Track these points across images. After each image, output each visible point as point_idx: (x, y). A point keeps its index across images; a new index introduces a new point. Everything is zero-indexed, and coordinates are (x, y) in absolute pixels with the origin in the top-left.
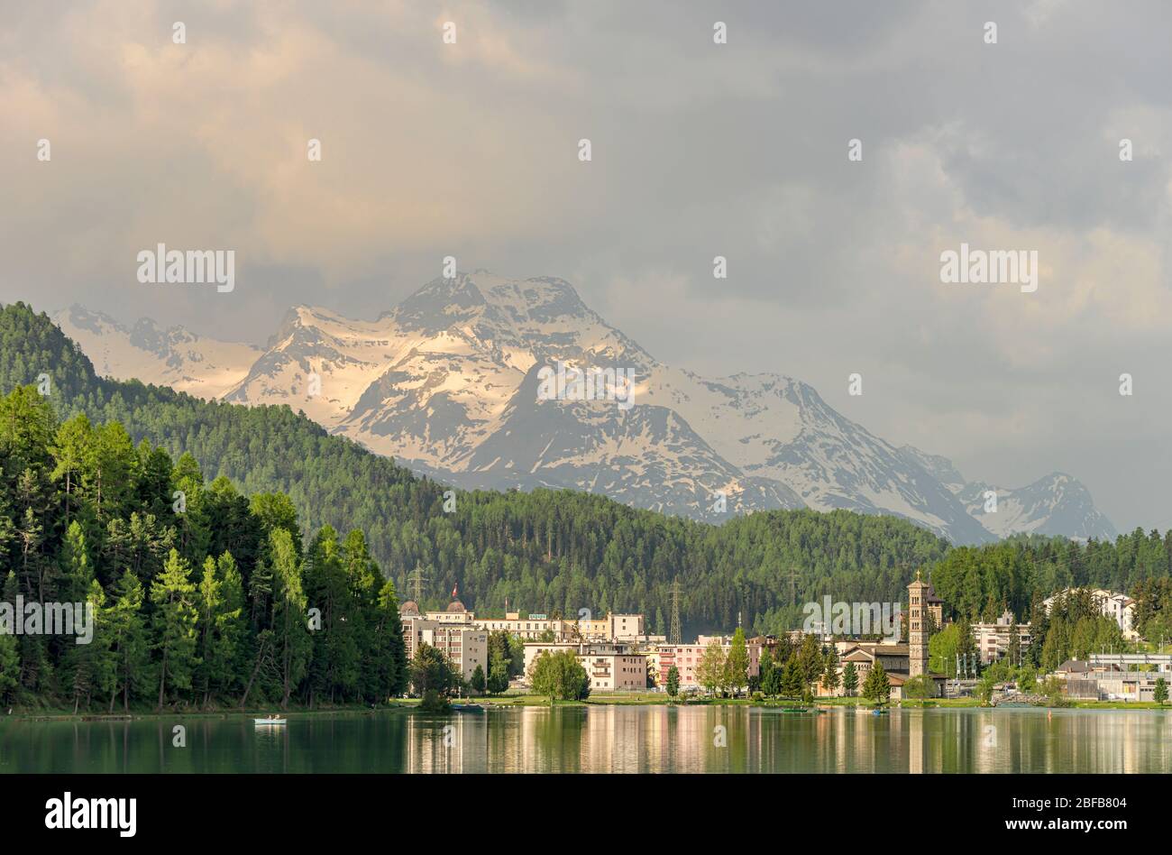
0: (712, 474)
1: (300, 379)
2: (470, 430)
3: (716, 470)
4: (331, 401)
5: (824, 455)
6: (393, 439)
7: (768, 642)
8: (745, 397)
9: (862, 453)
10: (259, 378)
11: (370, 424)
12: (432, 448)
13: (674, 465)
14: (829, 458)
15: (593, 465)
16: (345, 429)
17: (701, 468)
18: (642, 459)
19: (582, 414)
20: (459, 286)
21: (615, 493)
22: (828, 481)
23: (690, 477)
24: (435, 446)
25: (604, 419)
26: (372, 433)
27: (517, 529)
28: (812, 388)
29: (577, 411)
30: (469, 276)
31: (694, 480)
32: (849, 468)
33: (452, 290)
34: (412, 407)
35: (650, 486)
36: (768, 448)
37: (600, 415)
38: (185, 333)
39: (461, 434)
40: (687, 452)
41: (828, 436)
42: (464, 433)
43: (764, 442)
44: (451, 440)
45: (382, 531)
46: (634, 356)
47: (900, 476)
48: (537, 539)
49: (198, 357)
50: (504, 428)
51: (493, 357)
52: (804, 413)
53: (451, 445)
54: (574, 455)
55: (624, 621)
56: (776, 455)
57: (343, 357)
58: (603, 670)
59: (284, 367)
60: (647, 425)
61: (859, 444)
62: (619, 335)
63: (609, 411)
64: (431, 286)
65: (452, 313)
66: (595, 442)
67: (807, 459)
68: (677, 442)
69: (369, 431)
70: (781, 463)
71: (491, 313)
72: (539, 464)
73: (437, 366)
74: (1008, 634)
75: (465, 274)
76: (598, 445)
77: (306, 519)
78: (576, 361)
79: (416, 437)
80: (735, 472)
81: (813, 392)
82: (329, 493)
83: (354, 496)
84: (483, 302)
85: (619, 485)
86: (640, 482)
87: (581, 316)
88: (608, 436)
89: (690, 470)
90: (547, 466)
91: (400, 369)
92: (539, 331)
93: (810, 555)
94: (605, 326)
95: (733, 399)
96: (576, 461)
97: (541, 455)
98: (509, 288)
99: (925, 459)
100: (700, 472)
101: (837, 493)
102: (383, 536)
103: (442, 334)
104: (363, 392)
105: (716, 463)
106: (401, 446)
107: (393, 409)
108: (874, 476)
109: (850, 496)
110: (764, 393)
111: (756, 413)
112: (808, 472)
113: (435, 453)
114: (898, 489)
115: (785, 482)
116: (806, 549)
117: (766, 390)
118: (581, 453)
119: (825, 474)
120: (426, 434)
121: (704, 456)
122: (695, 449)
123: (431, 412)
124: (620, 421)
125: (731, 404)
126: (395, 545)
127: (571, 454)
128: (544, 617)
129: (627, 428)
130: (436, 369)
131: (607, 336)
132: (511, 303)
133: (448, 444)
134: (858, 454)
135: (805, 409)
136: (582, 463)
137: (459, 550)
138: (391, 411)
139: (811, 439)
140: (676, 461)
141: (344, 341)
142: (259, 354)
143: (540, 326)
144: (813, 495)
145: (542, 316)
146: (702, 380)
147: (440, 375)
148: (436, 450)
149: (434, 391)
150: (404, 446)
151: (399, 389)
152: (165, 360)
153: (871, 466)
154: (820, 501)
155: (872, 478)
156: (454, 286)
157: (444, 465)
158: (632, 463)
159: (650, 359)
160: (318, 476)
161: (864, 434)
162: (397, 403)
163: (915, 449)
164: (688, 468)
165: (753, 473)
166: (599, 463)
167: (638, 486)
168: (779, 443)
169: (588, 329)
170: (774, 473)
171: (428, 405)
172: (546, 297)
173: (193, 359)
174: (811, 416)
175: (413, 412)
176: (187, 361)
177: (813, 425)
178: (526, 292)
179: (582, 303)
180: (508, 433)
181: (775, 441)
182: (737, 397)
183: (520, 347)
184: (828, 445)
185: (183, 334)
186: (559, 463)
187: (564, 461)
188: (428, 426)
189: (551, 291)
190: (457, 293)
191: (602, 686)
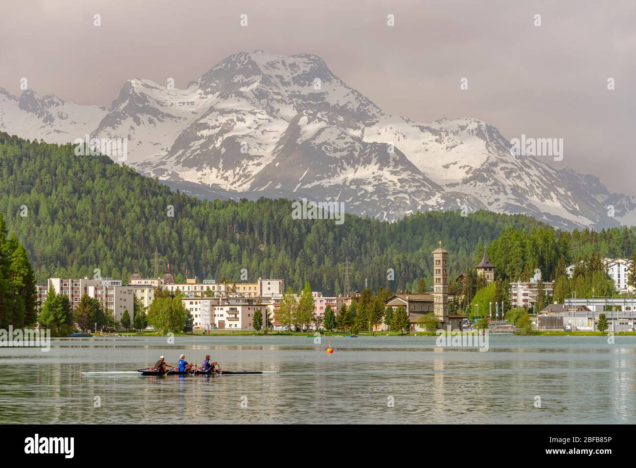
0: (422, 190)
1: (134, 129)
2: (251, 163)
3: (425, 187)
4: (154, 145)
5: (504, 176)
6: (198, 170)
7: (357, 296)
8: (446, 135)
9: (532, 174)
10: (106, 130)
11: (182, 160)
12: (225, 176)
13: (395, 184)
14: (507, 177)
15: (337, 186)
16: (164, 163)
17: (414, 186)
18: (372, 180)
19: (329, 149)
20: (243, 62)
21: (352, 205)
22: (506, 194)
23: (406, 193)
24: (227, 174)
25: (345, 153)
26: (183, 166)
27: (242, 227)
28: (495, 128)
29: (326, 148)
30: (250, 55)
31: (409, 195)
32: (521, 184)
33: (239, 65)
34: (211, 147)
35: (378, 199)
36: (463, 171)
37: (342, 150)
38: (55, 100)
39: (245, 165)
40: (404, 175)
41: (506, 162)
42: (247, 165)
43: (460, 167)
44: (238, 169)
45: (143, 228)
46: (367, 108)
47: (558, 189)
48: (256, 233)
49: (64, 116)
50: (275, 161)
51: (267, 112)
52: (489, 145)
53: (238, 174)
54: (324, 178)
55: (269, 284)
56: (468, 176)
57: (163, 113)
58: (234, 316)
59: (122, 121)
60: (375, 157)
61: (529, 167)
62: (356, 94)
63: (349, 147)
64: (224, 63)
65: (239, 81)
66: (338, 170)
67: (491, 179)
68: (397, 168)
69: (181, 164)
70: (472, 182)
71: (266, 80)
72: (299, 185)
73: (227, 118)
74: (536, 289)
75: (248, 54)
76: (341, 172)
77: (88, 221)
78: (326, 113)
79: (213, 168)
80: (439, 188)
81: (495, 131)
82: (109, 203)
83: (126, 205)
84: (260, 73)
85: (356, 199)
86: (370, 197)
87: (329, 80)
88: (348, 165)
89: (406, 188)
90: (305, 187)
91: (202, 121)
92: (300, 92)
93: (457, 243)
94: (346, 87)
95: (438, 137)
96: (326, 183)
97: (300, 179)
98: (279, 62)
99: (580, 177)
100: (413, 189)
101: (512, 202)
102: (144, 232)
103: (231, 96)
104: (177, 138)
105: (425, 182)
106: (203, 175)
107: (197, 149)
108: (540, 189)
109: (522, 204)
110: (460, 132)
111: (454, 146)
112: (492, 188)
113: (226, 179)
114: (558, 199)
115: (475, 195)
116: (454, 238)
117: (462, 130)
118: (329, 177)
119: (504, 189)
120: (221, 166)
121: (416, 178)
122: (410, 173)
123: (223, 150)
124: (356, 154)
125: (437, 140)
126: (152, 238)
127: (322, 178)
128: (214, 281)
129: (361, 159)
130: (227, 121)
131: (348, 95)
132: (280, 73)
133: (235, 173)
134: (529, 175)
135: (489, 143)
136: (329, 184)
137: (198, 241)
138: (196, 150)
139: (495, 164)
140: (396, 181)
141: (164, 103)
142: (107, 112)
143: (300, 89)
144: (495, 204)
145: (302, 81)
146: (415, 124)
147: (230, 124)
148: (227, 177)
149: (226, 136)
150: (205, 175)
151: (201, 135)
152: (42, 119)
153: (538, 183)
154: (500, 208)
155: (539, 191)
156: (239, 62)
157: (233, 187)
158: (365, 184)
159: (378, 110)
160: (102, 191)
161: (533, 160)
162: (200, 145)
163: (572, 170)
164: (404, 186)
165: (452, 190)
166: (341, 184)
167: (370, 200)
168: (471, 168)
169: (334, 90)
170: (468, 189)
171: (222, 145)
172: (304, 68)
173: (61, 118)
174: (494, 148)
175: (211, 151)
176: (57, 119)
177: (496, 155)
178: (290, 65)
179: (330, 71)
180: (277, 164)
181: (468, 166)
182: (440, 135)
183: (286, 103)
184: (507, 168)
185: (55, 101)
186: (313, 184)
187: (316, 183)
188: (221, 160)
189: (308, 64)
190: (242, 67)
191: (233, 327)
